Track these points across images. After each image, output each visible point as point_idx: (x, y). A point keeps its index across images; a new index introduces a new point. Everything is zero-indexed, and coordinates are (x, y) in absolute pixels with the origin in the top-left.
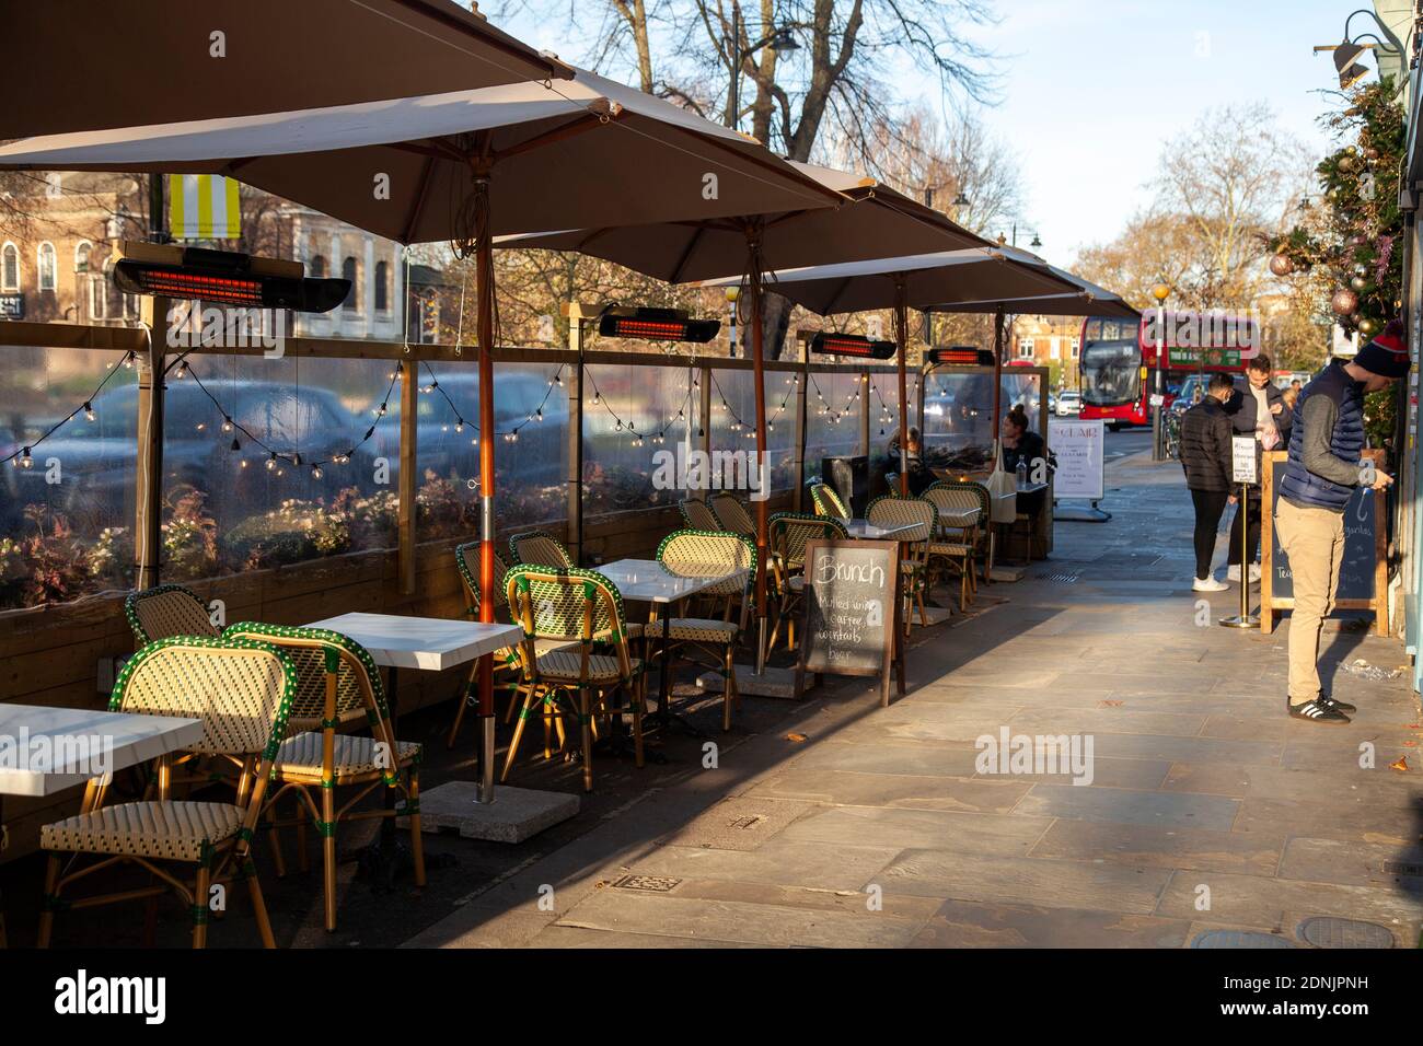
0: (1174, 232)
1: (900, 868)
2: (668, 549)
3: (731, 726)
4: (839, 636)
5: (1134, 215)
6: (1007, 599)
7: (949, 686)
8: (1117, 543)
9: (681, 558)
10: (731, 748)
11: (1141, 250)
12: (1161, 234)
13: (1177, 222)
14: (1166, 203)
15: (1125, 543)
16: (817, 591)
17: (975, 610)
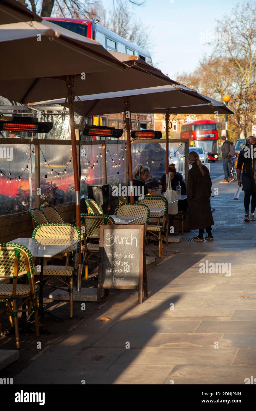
0: (223, 66)
1: (177, 373)
2: (37, 233)
3: (73, 316)
4: (118, 271)
5: (203, 58)
6: (178, 251)
7: (167, 293)
8: (221, 222)
9: (44, 237)
10: (77, 325)
11: (207, 76)
12: (216, 68)
13: (224, 61)
14: (219, 52)
15: (224, 222)
16: (106, 250)
17: (164, 257)
